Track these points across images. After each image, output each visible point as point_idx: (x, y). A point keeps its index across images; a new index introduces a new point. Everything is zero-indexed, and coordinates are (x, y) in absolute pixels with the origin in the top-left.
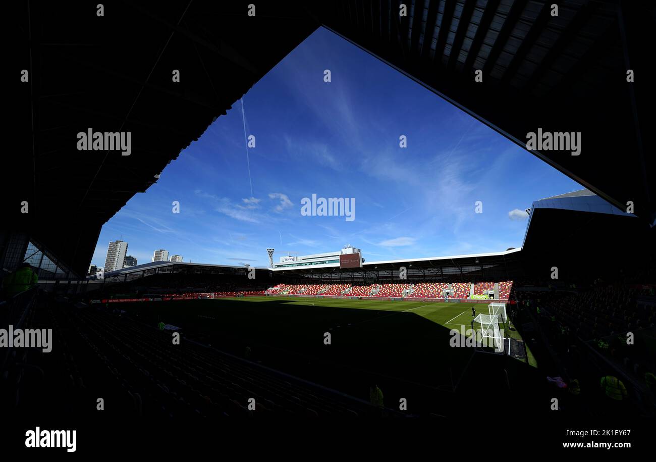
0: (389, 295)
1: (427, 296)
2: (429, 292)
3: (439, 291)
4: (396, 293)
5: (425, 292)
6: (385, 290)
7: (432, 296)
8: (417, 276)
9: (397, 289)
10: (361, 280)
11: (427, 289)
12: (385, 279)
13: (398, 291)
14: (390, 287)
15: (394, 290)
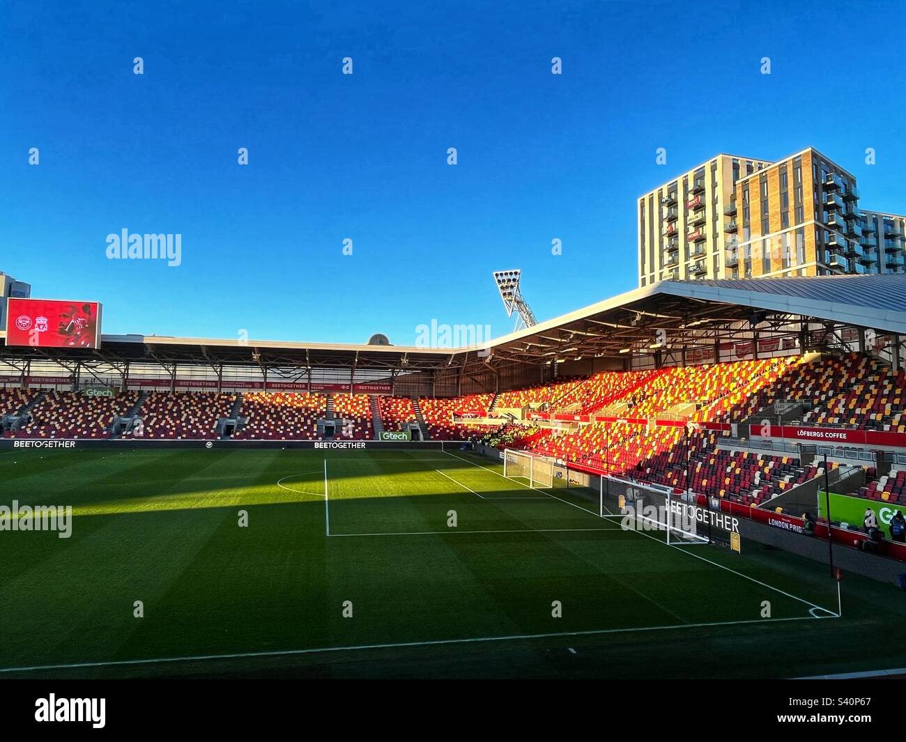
0: (178, 433)
1: (285, 434)
2: (286, 426)
3: (309, 422)
4: (194, 426)
5: (276, 426)
6: (159, 421)
7: (296, 436)
8: (247, 383)
9: (195, 416)
10: (67, 388)
11: (280, 418)
12: (152, 388)
13: (201, 422)
14: (171, 411)
15: (188, 420)
